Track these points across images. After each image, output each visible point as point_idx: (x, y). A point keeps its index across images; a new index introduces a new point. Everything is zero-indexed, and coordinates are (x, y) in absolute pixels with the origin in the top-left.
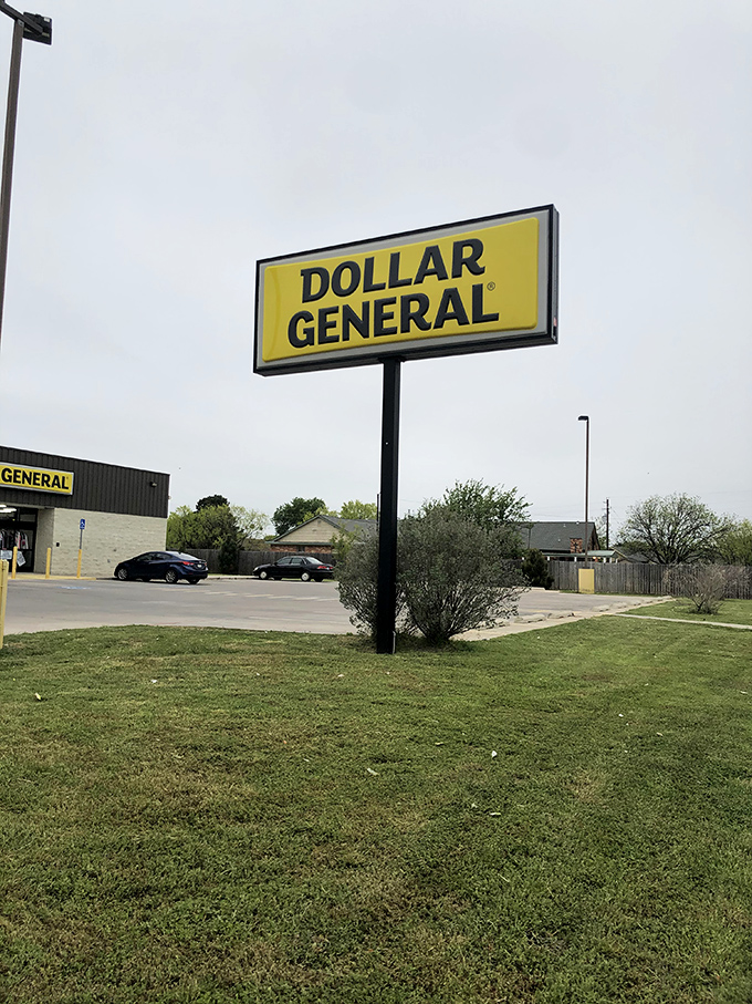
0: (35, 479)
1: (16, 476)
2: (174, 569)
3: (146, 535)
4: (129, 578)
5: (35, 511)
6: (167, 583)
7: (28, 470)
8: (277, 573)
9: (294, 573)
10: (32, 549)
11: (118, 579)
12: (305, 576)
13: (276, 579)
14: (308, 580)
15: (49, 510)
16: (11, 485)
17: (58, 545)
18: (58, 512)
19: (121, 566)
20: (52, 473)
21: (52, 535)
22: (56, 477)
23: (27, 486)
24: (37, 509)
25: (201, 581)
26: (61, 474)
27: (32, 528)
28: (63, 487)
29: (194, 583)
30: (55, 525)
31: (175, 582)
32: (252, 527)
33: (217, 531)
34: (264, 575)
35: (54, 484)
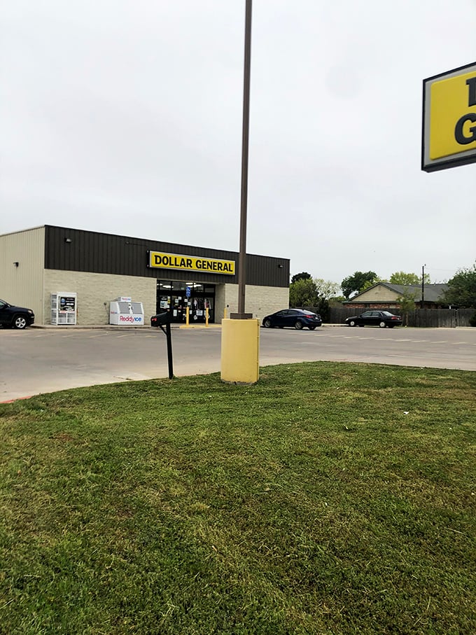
0: (214, 266)
1: (204, 265)
2: (300, 321)
3: (277, 299)
4: (272, 326)
5: (213, 286)
6: (297, 329)
7: (210, 260)
8: (361, 322)
9: (374, 322)
10: (213, 309)
11: (265, 327)
12: (382, 324)
13: (361, 326)
14: (385, 327)
15: (222, 285)
16: (202, 270)
17: (228, 306)
18: (228, 286)
19: (266, 319)
20: (223, 262)
21: (224, 300)
22: (226, 264)
23: (210, 270)
24: (215, 285)
25: (317, 328)
26: (228, 262)
27: (212, 296)
28: (230, 270)
29: (313, 330)
30: (226, 294)
31: (301, 329)
32: (329, 292)
33: (307, 295)
34: (352, 323)
35: (224, 269)
